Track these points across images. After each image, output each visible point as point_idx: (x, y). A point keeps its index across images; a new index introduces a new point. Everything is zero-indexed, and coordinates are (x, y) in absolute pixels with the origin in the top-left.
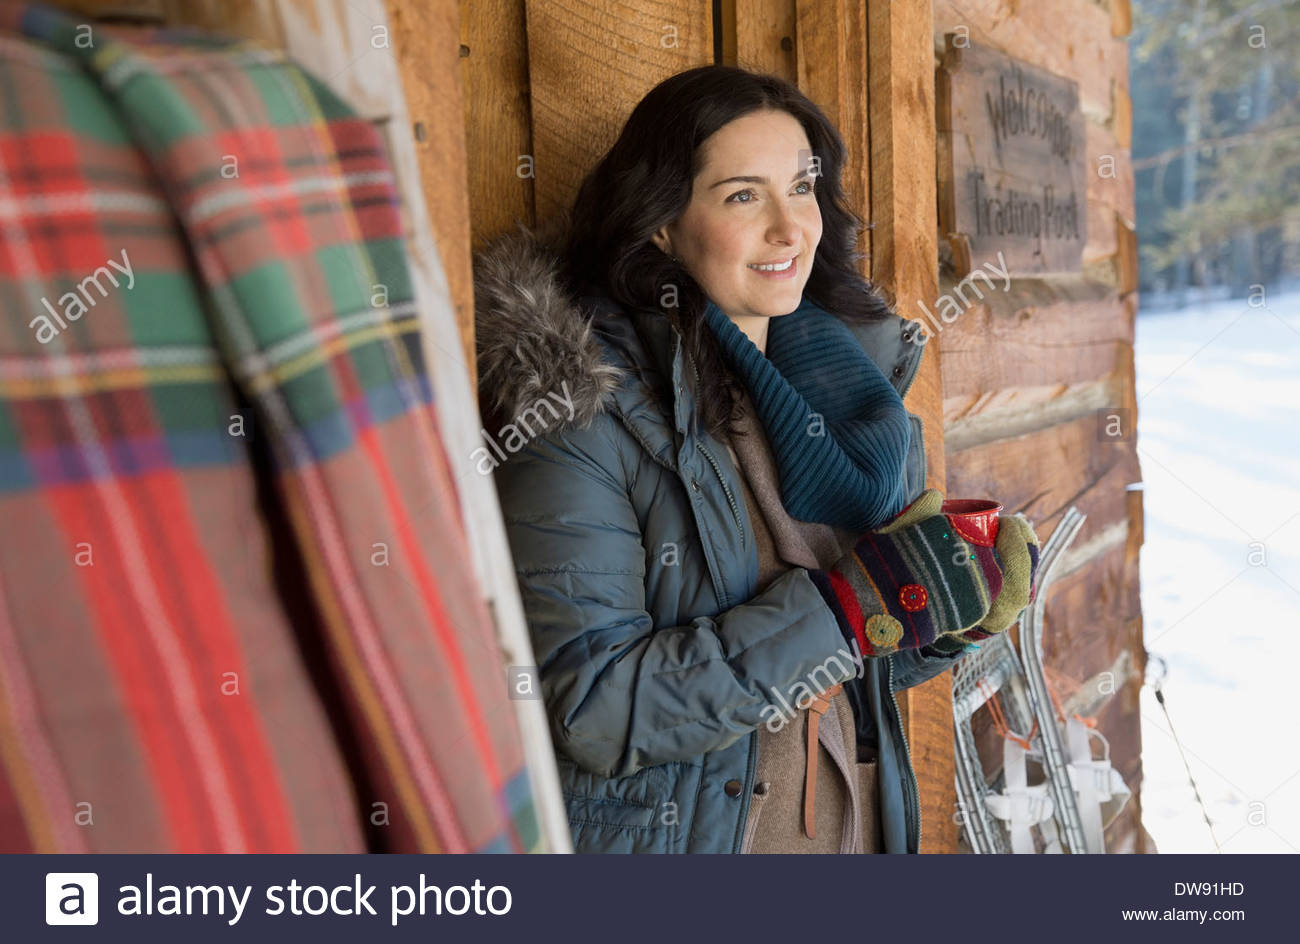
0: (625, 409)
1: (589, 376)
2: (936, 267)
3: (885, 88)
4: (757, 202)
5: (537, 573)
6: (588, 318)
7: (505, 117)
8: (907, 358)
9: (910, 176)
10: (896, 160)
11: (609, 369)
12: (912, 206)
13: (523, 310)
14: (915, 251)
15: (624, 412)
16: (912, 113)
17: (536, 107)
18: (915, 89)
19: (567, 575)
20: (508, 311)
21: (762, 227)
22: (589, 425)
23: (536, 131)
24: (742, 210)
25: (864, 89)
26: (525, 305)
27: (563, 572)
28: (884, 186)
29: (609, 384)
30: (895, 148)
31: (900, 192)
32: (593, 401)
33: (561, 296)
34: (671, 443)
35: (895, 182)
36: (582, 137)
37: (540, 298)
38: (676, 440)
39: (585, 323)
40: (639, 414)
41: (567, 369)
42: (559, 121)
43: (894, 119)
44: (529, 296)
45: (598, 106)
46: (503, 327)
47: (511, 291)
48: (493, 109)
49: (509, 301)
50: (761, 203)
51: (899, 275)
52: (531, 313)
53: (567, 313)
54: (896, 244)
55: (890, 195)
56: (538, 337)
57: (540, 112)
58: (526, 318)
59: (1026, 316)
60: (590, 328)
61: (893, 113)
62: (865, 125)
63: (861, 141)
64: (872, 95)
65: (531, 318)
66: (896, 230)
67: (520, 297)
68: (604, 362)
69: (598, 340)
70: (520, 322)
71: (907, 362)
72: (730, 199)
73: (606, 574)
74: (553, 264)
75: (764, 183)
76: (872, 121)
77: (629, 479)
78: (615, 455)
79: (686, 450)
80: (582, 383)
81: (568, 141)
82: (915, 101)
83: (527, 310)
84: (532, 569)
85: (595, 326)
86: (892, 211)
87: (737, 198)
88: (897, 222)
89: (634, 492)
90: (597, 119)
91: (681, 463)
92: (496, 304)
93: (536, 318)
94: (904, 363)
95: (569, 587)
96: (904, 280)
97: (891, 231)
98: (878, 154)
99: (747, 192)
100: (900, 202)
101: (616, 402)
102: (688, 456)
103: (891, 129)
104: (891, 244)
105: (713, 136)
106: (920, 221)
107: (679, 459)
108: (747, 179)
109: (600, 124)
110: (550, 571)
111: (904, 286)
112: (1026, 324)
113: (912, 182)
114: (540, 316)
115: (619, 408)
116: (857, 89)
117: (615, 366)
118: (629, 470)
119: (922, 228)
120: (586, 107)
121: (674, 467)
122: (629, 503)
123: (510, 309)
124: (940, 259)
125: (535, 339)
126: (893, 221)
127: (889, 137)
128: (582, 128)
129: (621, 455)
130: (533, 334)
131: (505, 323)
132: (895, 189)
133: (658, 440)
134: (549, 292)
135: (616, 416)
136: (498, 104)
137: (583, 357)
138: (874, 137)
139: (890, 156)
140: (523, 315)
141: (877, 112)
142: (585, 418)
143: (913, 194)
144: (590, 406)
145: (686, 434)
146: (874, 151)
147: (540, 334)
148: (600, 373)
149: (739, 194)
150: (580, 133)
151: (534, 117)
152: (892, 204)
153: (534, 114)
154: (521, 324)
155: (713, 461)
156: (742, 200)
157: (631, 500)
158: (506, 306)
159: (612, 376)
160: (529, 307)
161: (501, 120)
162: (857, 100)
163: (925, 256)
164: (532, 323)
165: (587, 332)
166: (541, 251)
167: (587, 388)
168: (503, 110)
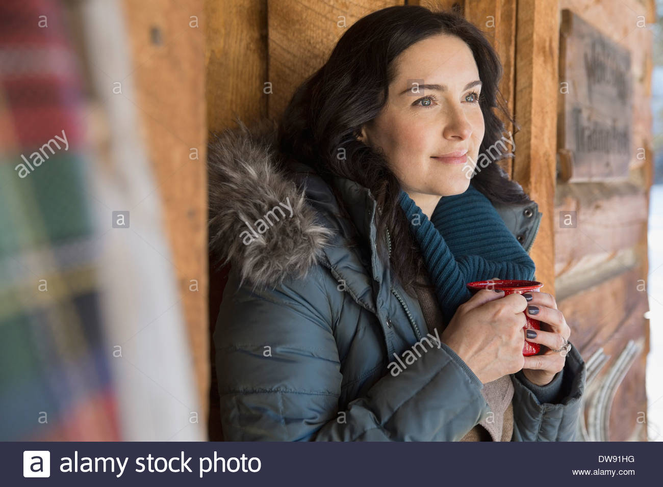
0: (333, 261)
1: (305, 235)
2: (554, 174)
3: (529, 42)
4: (437, 106)
5: (254, 392)
6: (302, 189)
7: (249, 52)
8: (527, 229)
9: (543, 108)
10: (535, 95)
11: (321, 229)
12: (542, 130)
13: (248, 183)
14: (543, 161)
15: (332, 264)
16: (545, 62)
17: (272, 45)
18: (547, 44)
19: (279, 395)
20: (236, 184)
21: (441, 126)
22: (306, 275)
23: (271, 63)
24: (425, 112)
25: (513, 43)
26: (250, 178)
27: (276, 391)
28: (525, 114)
29: (320, 241)
30: (534, 86)
31: (536, 119)
32: (309, 254)
33: (276, 172)
34: (371, 288)
35: (533, 112)
36: (305, 70)
37: (260, 174)
38: (374, 287)
39: (299, 193)
40: (345, 265)
41: (289, 229)
42: (288, 57)
43: (534, 65)
44: (252, 171)
45: (318, 46)
46: (232, 197)
47: (236, 166)
48: (240, 46)
49: (236, 176)
50: (440, 107)
51: (533, 179)
52: (255, 185)
53: (284, 184)
54: (532, 157)
55: (528, 122)
56: (263, 204)
57: (274, 50)
58: (251, 189)
59: (598, 207)
60: (305, 197)
61: (534, 61)
62: (512, 69)
63: (509, 81)
64: (519, 47)
65: (255, 189)
66: (533, 147)
67: (244, 172)
68: (317, 223)
69: (311, 207)
70: (247, 192)
71: (527, 232)
72: (415, 104)
73: (311, 394)
74: (267, 149)
75: (443, 90)
76: (519, 65)
77: (335, 315)
78: (323, 296)
79: (383, 295)
80: (301, 241)
81: (294, 71)
82: (546, 53)
83: (251, 182)
84: (250, 389)
85: (309, 196)
86: (529, 132)
87: (420, 103)
88: (533, 141)
89: (339, 326)
90: (316, 57)
91: (379, 305)
92: (224, 178)
93: (260, 189)
94: (525, 232)
95: (280, 405)
96: (536, 183)
97: (529, 147)
98: (521, 91)
99: (429, 98)
100: (536, 127)
101: (326, 257)
102: (384, 300)
103: (532, 73)
104: (528, 157)
105: (402, 54)
106: (546, 141)
107: (377, 303)
108: (430, 87)
109: (318, 60)
110: (264, 391)
111: (536, 188)
112: (598, 212)
113: (543, 112)
114: (262, 188)
115: (328, 261)
116: (507, 42)
117: (325, 226)
118: (335, 310)
119: (547, 146)
120: (310, 48)
121: (373, 309)
122: (333, 338)
123: (238, 182)
124: (557, 169)
125: (260, 205)
126: (529, 140)
127: (530, 78)
128: (306, 63)
129: (328, 297)
130: (259, 202)
131: (234, 193)
132: (533, 116)
133: (359, 286)
134: (267, 169)
135: (326, 268)
136: (244, 43)
137: (300, 219)
138: (519, 77)
139: (530, 93)
140: (248, 187)
141: (522, 59)
142: (303, 269)
143: (543, 121)
144: (306, 259)
145: (381, 282)
146: (518, 88)
147: (264, 201)
148: (313, 232)
149: (422, 99)
150: (303, 66)
151: (270, 53)
152: (530, 128)
153: (270, 50)
154: (247, 194)
155: (402, 301)
156: (424, 105)
157: (335, 334)
158: (234, 180)
159: (323, 235)
160: (253, 181)
161: (245, 55)
162: (508, 50)
163: (549, 166)
164: (256, 193)
165: (301, 200)
166: (257, 140)
167: (304, 245)
168: (248, 48)
